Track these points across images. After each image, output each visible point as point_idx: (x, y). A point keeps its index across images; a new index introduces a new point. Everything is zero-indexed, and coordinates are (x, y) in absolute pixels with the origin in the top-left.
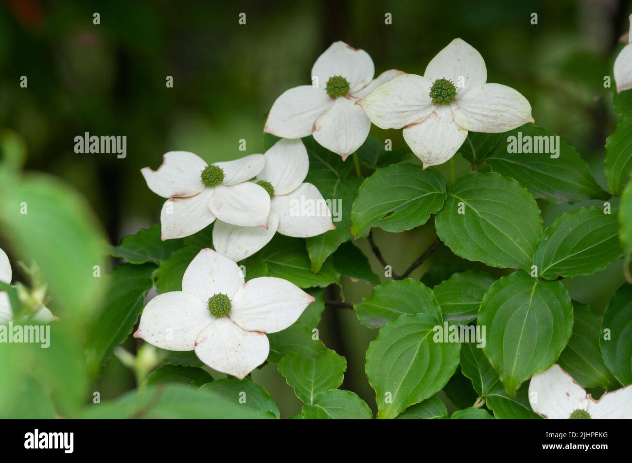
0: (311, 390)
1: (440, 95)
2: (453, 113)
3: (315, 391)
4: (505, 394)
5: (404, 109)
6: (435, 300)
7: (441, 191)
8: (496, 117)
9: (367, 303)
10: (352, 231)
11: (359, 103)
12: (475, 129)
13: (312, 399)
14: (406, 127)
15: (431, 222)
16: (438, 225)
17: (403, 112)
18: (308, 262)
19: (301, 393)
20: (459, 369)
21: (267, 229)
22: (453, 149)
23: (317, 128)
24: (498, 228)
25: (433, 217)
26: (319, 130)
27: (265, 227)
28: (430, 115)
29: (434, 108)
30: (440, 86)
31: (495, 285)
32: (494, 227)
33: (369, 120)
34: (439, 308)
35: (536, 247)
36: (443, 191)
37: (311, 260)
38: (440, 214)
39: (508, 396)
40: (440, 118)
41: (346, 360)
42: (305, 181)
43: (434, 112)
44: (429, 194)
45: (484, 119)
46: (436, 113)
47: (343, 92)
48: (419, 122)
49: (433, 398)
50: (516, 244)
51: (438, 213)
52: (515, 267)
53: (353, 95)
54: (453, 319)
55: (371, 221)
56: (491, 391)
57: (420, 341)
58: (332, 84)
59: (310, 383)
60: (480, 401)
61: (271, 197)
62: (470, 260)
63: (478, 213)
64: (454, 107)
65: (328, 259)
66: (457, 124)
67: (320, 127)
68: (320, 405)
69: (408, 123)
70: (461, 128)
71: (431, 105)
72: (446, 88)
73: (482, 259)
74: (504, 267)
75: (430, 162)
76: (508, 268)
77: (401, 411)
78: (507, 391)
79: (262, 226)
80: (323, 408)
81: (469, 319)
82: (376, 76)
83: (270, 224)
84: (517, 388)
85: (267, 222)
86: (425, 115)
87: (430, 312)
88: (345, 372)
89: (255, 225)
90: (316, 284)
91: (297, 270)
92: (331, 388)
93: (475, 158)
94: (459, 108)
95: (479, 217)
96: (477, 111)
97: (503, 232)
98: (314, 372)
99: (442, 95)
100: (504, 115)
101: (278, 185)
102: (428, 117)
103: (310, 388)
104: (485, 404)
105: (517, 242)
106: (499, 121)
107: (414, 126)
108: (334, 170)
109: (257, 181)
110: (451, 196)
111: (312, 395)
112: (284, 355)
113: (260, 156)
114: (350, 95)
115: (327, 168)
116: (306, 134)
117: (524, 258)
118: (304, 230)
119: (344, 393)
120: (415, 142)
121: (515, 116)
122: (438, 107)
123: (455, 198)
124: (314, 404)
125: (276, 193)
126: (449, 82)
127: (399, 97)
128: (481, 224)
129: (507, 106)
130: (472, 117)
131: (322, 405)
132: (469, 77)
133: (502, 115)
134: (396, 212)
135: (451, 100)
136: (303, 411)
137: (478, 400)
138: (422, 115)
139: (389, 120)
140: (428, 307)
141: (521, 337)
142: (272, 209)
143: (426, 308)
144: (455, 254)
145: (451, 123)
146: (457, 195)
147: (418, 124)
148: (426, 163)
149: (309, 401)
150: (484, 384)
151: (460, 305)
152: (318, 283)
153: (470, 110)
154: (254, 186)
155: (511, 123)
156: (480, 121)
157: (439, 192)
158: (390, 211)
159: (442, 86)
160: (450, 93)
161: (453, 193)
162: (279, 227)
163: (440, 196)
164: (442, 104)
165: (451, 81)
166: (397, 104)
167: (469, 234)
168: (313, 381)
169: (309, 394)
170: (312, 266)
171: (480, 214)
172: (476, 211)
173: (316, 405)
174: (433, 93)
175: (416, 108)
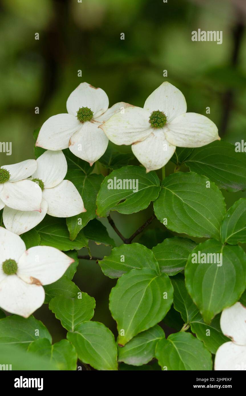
0: (72, 320)
1: (156, 122)
2: (165, 134)
3: (75, 322)
4: (203, 322)
5: (131, 131)
6: (154, 258)
7: (157, 185)
8: (194, 136)
9: (108, 260)
10: (97, 213)
11: (101, 127)
12: (180, 145)
13: (73, 328)
14: (133, 144)
15: (151, 206)
16: (156, 209)
17: (130, 133)
18: (68, 233)
19: (66, 324)
20: (172, 306)
21: (41, 212)
22: (166, 158)
23: (72, 143)
24: (196, 210)
25: (152, 203)
26: (73, 145)
27: (39, 211)
28: (149, 135)
29: (152, 130)
30: (156, 116)
31: (196, 249)
32: (193, 209)
33: (107, 137)
34: (157, 263)
35: (222, 222)
36: (158, 185)
37: (70, 232)
38: (157, 201)
39: (205, 323)
40: (156, 137)
41: (95, 300)
42: (65, 179)
43: (152, 133)
44: (149, 187)
45: (186, 138)
46: (153, 134)
47: (89, 118)
48: (142, 140)
49: (155, 326)
50: (209, 221)
51: (156, 200)
52: (208, 237)
53: (95, 120)
54: (167, 271)
55: (110, 206)
56: (193, 319)
57: (146, 287)
58: (81, 113)
59: (71, 316)
60: (186, 326)
61: (42, 190)
62: (178, 232)
63: (182, 200)
64: (165, 130)
65: (80, 232)
66: (168, 142)
67: (74, 143)
68: (79, 332)
69: (135, 141)
70: (171, 145)
71: (149, 128)
72: (160, 117)
73: (186, 232)
74: (201, 236)
75: (151, 168)
76: (204, 238)
77: (135, 335)
78: (205, 320)
79: (37, 211)
80: (81, 334)
81: (177, 270)
82: (110, 107)
83: (42, 208)
84: (212, 318)
85: (40, 208)
86: (146, 135)
87: (151, 266)
88: (95, 308)
89: (32, 210)
90: (74, 248)
91: (60, 238)
92: (85, 320)
93: (178, 161)
94: (169, 130)
95: (183, 203)
96: (180, 132)
97: (200, 213)
98: (73, 308)
99: (158, 122)
100: (200, 134)
101: (46, 181)
102: (148, 137)
103: (71, 320)
104: (190, 328)
105: (209, 219)
106: (196, 139)
107: (139, 143)
108: (82, 170)
109: (32, 179)
110: (163, 188)
111: (73, 324)
112: (53, 297)
113: (33, 161)
114: (94, 120)
115: (78, 168)
116: (64, 148)
117: (214, 230)
118: (65, 213)
119: (95, 323)
120: (140, 154)
121: (207, 135)
122: (154, 129)
123: (166, 189)
124: (75, 330)
125: (45, 187)
126: (162, 113)
127: (128, 122)
128: (185, 207)
129: (202, 128)
130: (178, 136)
131: (80, 332)
132: (174, 108)
133: (198, 135)
134: (126, 200)
135: (163, 125)
136: (67, 337)
137: (185, 325)
138: (144, 135)
139: (121, 139)
140: (149, 263)
141: (214, 284)
142: (43, 199)
143: (148, 263)
144: (168, 228)
145: (164, 141)
146: (167, 188)
147: (141, 141)
148: (148, 169)
149: (71, 329)
150: (189, 315)
151: (170, 261)
152: (74, 247)
153: (176, 131)
154: (30, 182)
155: (204, 140)
156: (183, 139)
157: (155, 185)
158: (122, 199)
159: (157, 116)
160: (163, 121)
161: (164, 186)
162: (48, 211)
163: (156, 188)
164: (158, 128)
165: (163, 112)
166: (126, 127)
167: (177, 215)
168: (73, 315)
169: (71, 324)
170: (70, 236)
171: (183, 200)
172: (181, 198)
173: (76, 332)
174: (151, 120)
175: (140, 130)
